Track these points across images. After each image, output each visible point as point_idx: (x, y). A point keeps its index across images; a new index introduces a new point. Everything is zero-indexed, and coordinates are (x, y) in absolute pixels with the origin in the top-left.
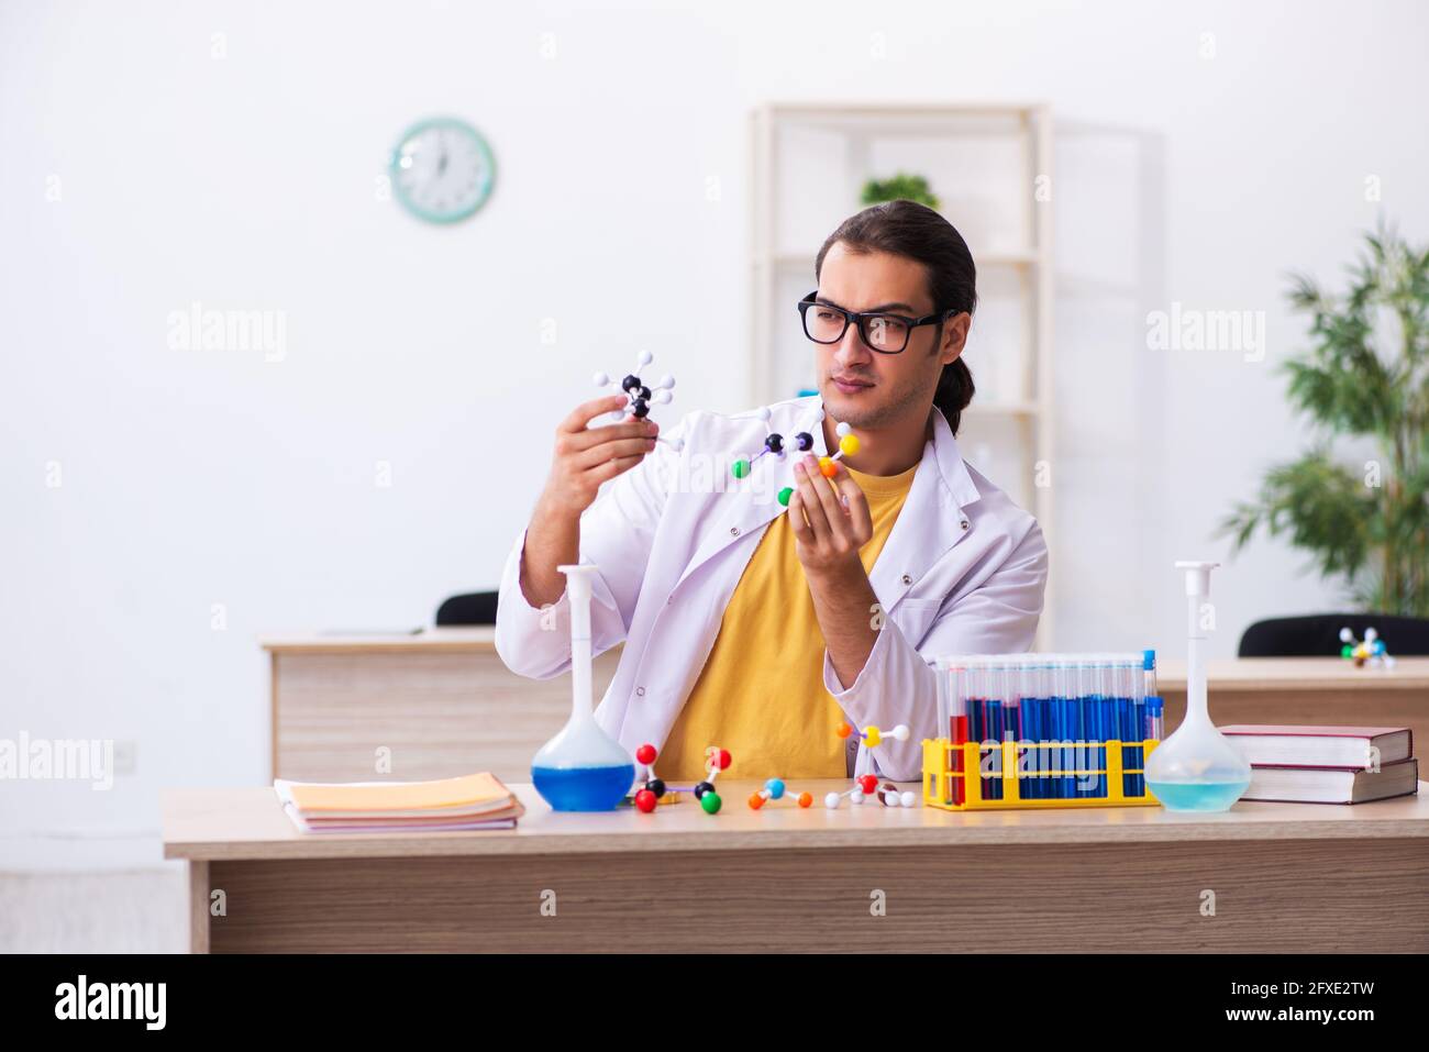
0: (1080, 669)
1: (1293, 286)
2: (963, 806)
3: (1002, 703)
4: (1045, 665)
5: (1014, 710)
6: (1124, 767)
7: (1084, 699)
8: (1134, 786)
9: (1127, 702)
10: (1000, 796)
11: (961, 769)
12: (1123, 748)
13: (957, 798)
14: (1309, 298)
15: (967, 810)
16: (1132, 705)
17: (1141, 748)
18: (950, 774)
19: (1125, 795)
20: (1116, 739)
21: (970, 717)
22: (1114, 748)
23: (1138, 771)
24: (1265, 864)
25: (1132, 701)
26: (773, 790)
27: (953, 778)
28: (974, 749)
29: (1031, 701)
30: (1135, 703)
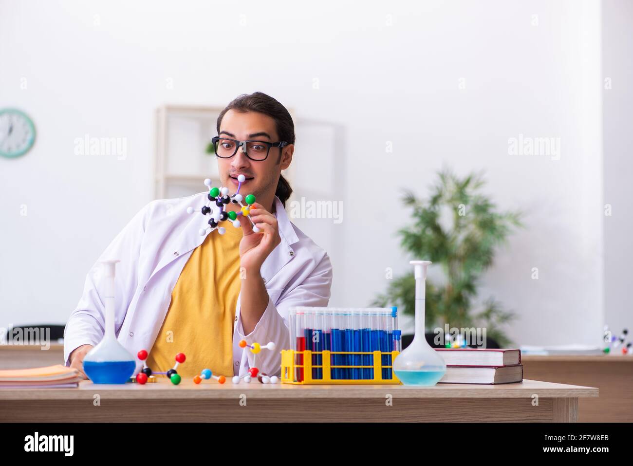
0: (361, 315)
1: (403, 195)
2: (302, 382)
3: (323, 331)
4: (343, 313)
5: (328, 335)
6: (382, 365)
7: (363, 330)
8: (387, 374)
10: (321, 377)
11: (302, 363)
12: (382, 355)
13: (300, 378)
14: (411, 200)
15: (304, 384)
16: (386, 334)
18: (296, 366)
19: (383, 378)
20: (378, 350)
21: (306, 338)
22: (377, 355)
23: (389, 367)
24: (452, 413)
25: (386, 332)
26: (206, 374)
27: (297, 368)
28: (308, 354)
29: (337, 330)
30: (387, 333)
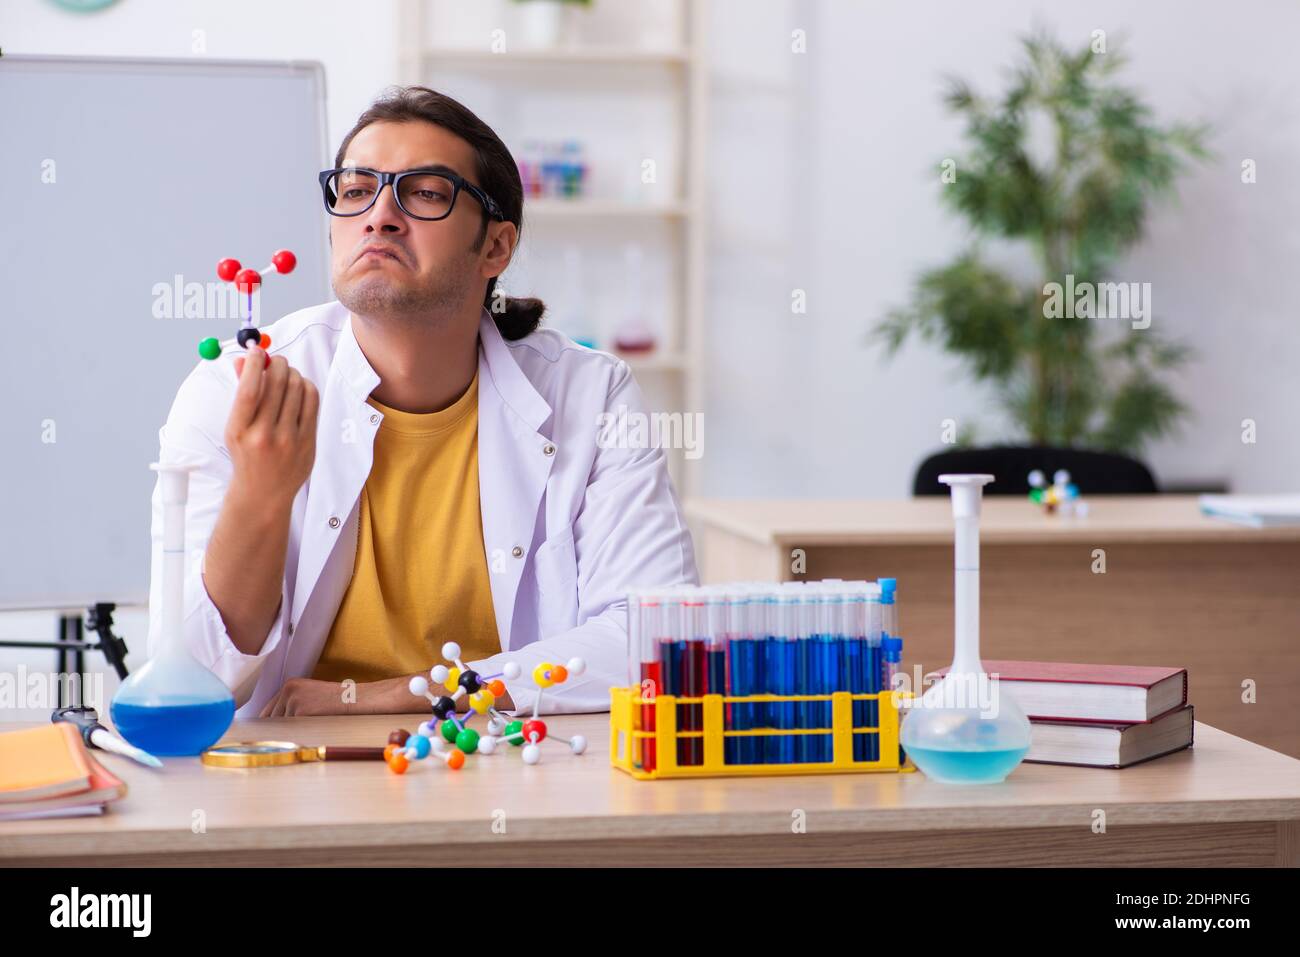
0: (803, 603)
1: (946, 88)
2: (654, 774)
3: (706, 644)
4: (762, 598)
5: (720, 655)
6: (855, 725)
7: (808, 641)
8: (866, 749)
9: (861, 643)
11: (652, 728)
12: (854, 703)
14: (963, 99)
15: (658, 779)
16: (866, 648)
17: (876, 702)
18: (640, 734)
19: (856, 759)
20: (845, 690)
21: (664, 664)
22: (841, 703)
23: (871, 730)
24: (1029, 845)
25: (866, 642)
26: (418, 747)
28: (669, 703)
29: (742, 643)
30: (870, 645)
